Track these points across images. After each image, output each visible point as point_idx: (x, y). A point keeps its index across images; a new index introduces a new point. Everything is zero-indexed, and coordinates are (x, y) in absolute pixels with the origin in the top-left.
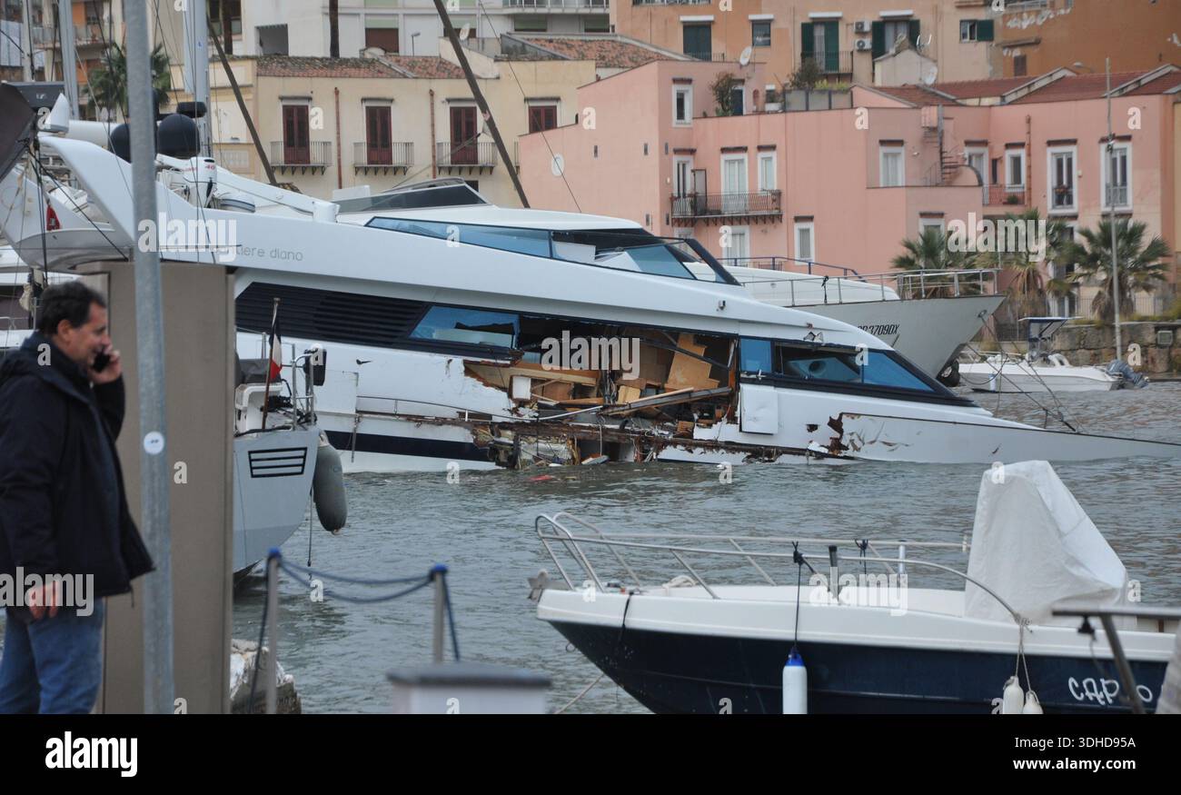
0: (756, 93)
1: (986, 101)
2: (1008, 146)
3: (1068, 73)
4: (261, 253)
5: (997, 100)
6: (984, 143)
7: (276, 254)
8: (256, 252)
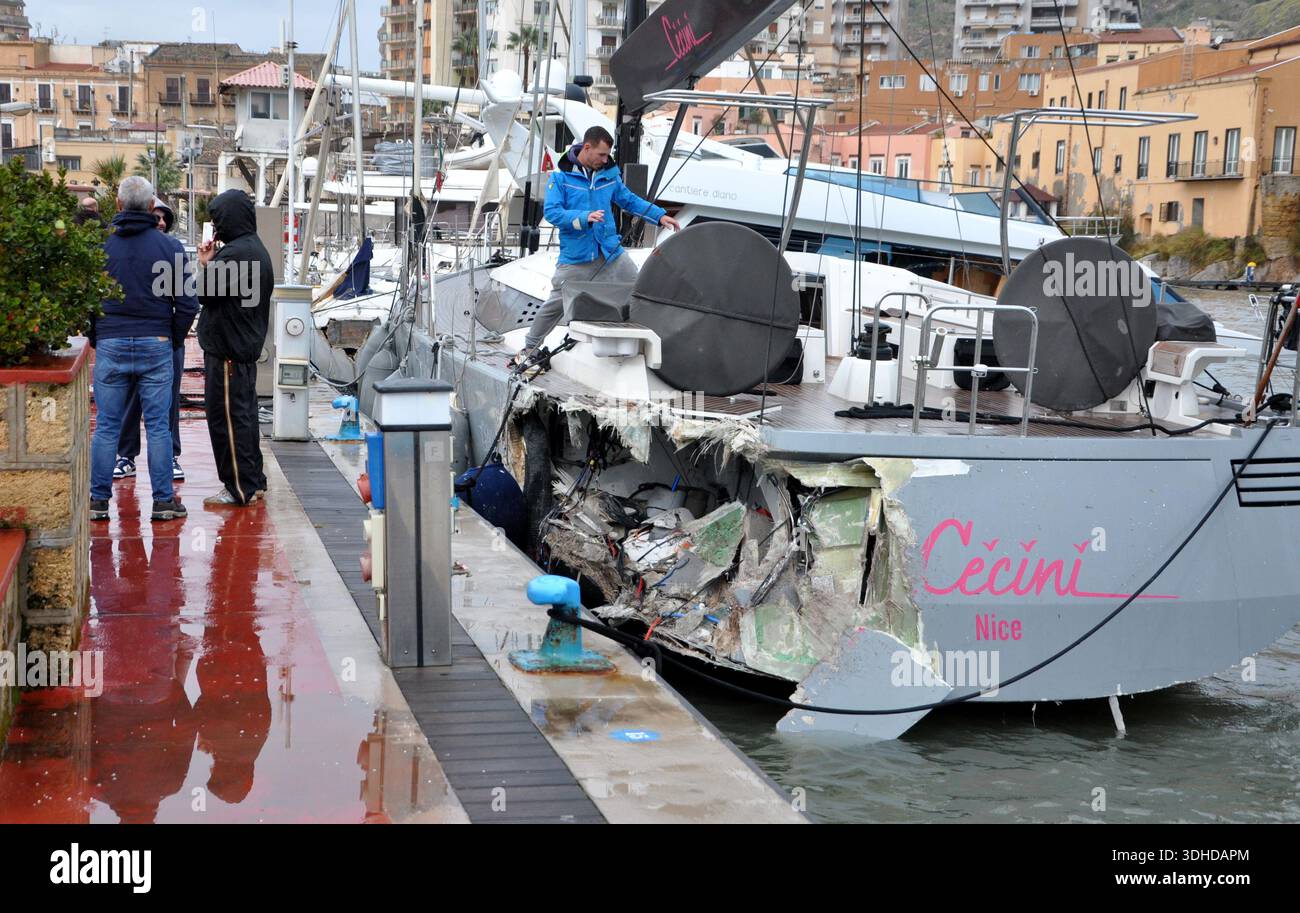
0: (730, 125)
1: (841, 134)
2: (850, 156)
3: (878, 123)
4: (706, 193)
5: (845, 134)
6: (839, 154)
7: (717, 194)
8: (702, 192)
